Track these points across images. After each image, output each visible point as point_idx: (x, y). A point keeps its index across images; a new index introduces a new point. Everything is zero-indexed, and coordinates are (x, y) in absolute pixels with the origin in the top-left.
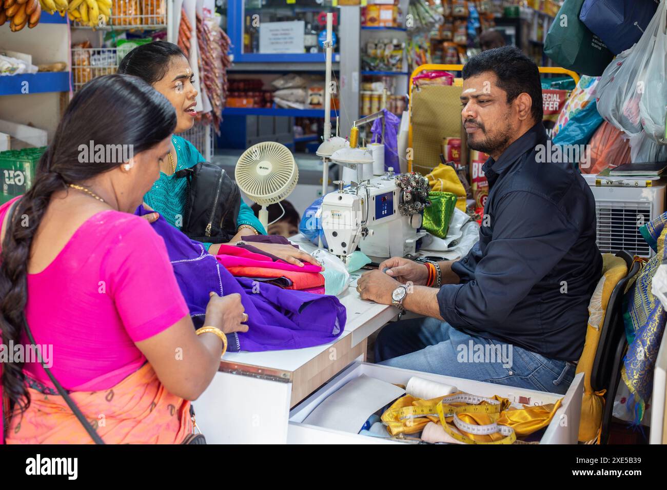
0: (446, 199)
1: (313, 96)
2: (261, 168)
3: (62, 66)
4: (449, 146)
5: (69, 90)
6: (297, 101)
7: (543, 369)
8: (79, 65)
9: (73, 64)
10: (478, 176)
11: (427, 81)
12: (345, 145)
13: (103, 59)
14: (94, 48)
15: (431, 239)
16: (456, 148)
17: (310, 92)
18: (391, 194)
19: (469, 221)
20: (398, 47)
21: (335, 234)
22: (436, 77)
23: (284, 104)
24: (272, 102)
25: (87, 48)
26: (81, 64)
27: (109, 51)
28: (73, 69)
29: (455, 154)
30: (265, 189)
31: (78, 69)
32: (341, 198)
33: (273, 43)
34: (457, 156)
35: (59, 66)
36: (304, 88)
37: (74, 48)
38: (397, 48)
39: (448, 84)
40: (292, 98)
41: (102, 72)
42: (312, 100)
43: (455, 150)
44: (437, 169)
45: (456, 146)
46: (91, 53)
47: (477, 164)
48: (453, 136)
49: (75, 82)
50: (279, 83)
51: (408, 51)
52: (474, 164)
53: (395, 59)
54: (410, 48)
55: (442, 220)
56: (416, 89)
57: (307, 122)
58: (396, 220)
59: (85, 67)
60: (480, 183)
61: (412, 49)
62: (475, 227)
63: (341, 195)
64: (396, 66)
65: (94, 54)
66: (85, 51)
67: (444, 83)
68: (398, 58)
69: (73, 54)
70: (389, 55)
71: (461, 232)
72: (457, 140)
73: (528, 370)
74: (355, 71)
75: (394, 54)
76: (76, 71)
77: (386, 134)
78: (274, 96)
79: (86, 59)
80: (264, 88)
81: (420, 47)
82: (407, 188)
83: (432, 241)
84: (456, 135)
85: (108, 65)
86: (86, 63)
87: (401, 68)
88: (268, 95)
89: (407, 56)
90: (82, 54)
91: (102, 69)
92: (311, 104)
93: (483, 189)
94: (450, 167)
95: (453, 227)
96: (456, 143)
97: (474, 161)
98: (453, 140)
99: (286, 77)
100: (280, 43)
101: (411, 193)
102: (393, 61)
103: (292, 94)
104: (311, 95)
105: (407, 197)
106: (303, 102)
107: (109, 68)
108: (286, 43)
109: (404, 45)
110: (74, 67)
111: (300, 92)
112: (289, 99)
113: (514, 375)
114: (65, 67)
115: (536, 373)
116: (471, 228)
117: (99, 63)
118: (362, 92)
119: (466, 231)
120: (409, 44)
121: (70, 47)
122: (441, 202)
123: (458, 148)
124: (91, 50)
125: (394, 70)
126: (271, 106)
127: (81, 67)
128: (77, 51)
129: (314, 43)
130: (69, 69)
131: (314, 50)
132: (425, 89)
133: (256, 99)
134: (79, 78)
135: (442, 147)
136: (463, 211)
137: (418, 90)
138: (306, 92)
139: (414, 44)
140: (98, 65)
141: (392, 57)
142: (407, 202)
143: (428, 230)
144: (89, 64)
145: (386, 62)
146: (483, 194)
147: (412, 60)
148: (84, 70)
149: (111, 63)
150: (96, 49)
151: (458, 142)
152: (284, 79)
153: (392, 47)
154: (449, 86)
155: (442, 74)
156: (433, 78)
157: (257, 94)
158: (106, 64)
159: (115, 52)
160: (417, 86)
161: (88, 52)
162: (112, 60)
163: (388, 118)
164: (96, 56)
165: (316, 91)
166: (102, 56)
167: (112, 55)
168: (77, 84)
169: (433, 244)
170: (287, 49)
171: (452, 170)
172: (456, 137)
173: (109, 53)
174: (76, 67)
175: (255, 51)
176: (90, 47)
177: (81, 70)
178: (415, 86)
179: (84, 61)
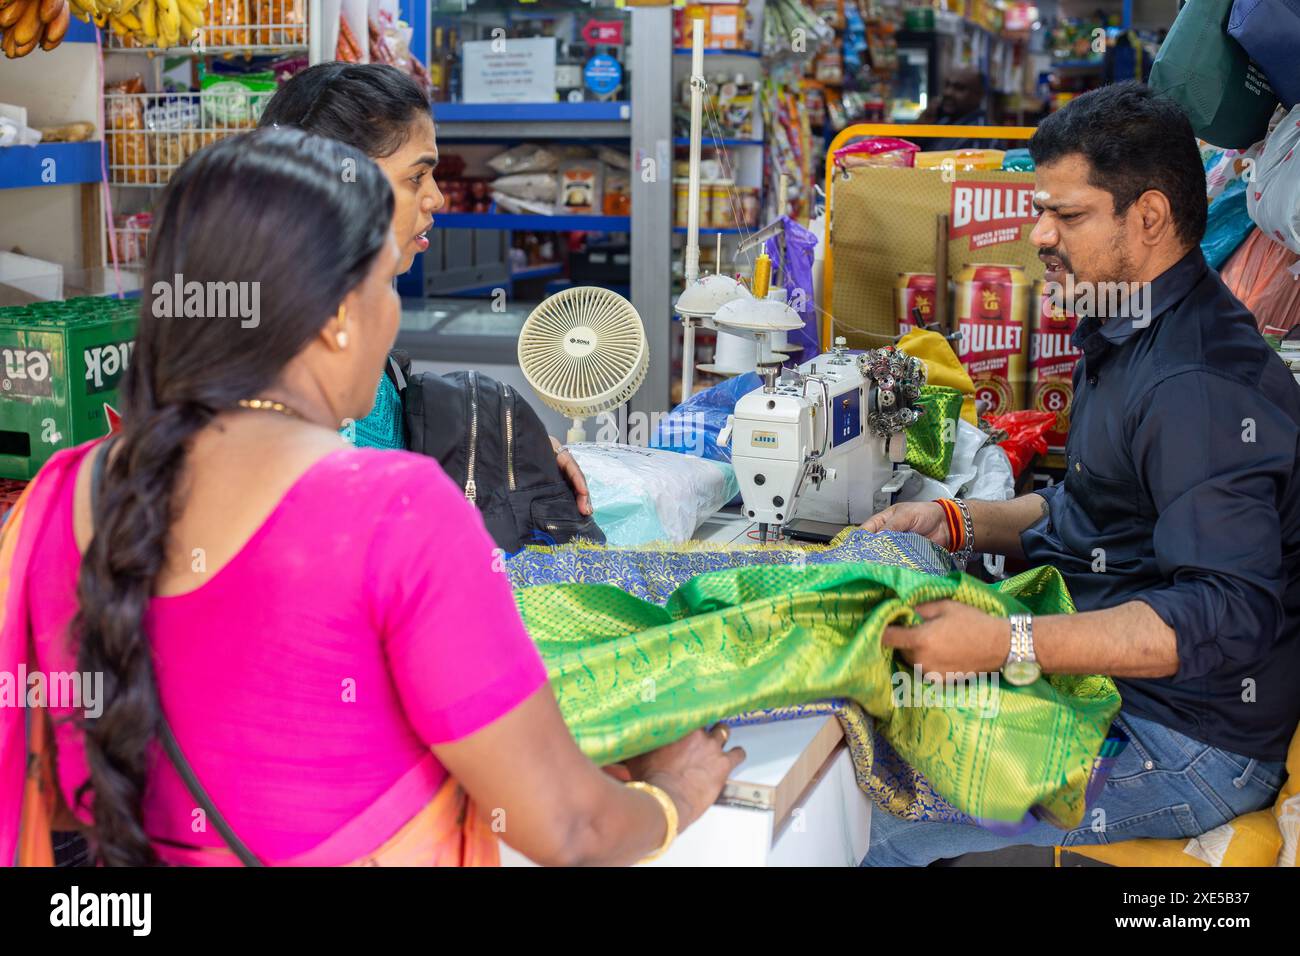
0: (945, 400)
1: (573, 189)
2: (573, 341)
3: (87, 131)
4: (910, 290)
5: (102, 179)
6: (539, 199)
7: (1214, 755)
8: (119, 127)
9: (108, 126)
10: (971, 351)
11: (862, 158)
12: (736, 293)
13: (171, 116)
14: (150, 92)
15: (920, 483)
16: (923, 294)
17: (566, 181)
18: (857, 392)
19: (986, 444)
20: (745, 89)
21: (759, 480)
22: (884, 150)
23: (514, 204)
24: (487, 200)
25: (136, 92)
26: (125, 125)
27: (186, 99)
28: (108, 137)
29: (923, 304)
30: (580, 385)
31: (117, 135)
32: (772, 404)
33: (491, 82)
34: (926, 310)
35: (81, 130)
36: (554, 172)
37: (109, 94)
38: (745, 92)
39: (907, 165)
40: (531, 194)
41: (169, 141)
42: (570, 197)
43: (923, 298)
44: (908, 340)
45: (924, 289)
46: (145, 103)
47: (968, 327)
48: (919, 270)
49: (111, 163)
50: (504, 162)
51: (764, 97)
52: (962, 326)
53: (740, 114)
54: (766, 92)
55: (940, 444)
56: (843, 175)
57: (534, 240)
58: (864, 446)
59: (132, 133)
60: (973, 365)
61: (771, 93)
62: (1000, 456)
63: (771, 397)
64: (741, 129)
65: (152, 103)
66: (132, 99)
67: (898, 163)
68: (745, 111)
69: (107, 104)
70: (728, 105)
71: (975, 468)
72: (928, 277)
73: (1182, 757)
74: (662, 137)
75: (738, 103)
76: (114, 141)
77: (790, 266)
78: (492, 190)
79: (135, 116)
80: (468, 172)
81: (786, 89)
82: (886, 381)
83: (922, 487)
84: (926, 266)
85: (182, 127)
86: (135, 123)
87: (750, 132)
88: (479, 186)
89: (761, 106)
90: (127, 105)
91: (169, 136)
92: (568, 204)
93: (981, 377)
94: (935, 333)
95: (959, 457)
96: (925, 283)
97: (962, 321)
98: (918, 277)
99: (515, 151)
100: (508, 82)
101: (894, 389)
102: (735, 118)
103: (529, 184)
104: (569, 187)
105: (886, 398)
106: (553, 202)
107: (183, 134)
108: (518, 81)
109: (756, 86)
110: (108, 131)
111: (546, 181)
112: (524, 195)
113: (1157, 769)
114: (91, 130)
115: (1200, 764)
116: (991, 458)
117: (163, 123)
118: (675, 181)
119: (983, 464)
120: (765, 85)
121: (102, 90)
122: (937, 407)
123: (930, 293)
124: (145, 98)
125: (738, 135)
126: (485, 210)
127: (124, 131)
128: (116, 99)
129: (576, 82)
130: (99, 136)
131: (575, 97)
132: (861, 174)
133: (455, 195)
134: (120, 154)
135: (895, 292)
136: (972, 423)
137: (847, 177)
138: (558, 180)
139: (774, 84)
140: (160, 126)
141: (732, 109)
142: (886, 409)
143: (913, 466)
144: (142, 125)
145: (721, 120)
146: (981, 387)
147: (772, 117)
148: (130, 139)
149: (188, 123)
150: (157, 96)
151: (928, 282)
152: (512, 156)
153: (734, 90)
154: (909, 169)
155: (894, 145)
156: (877, 151)
157: (456, 185)
158: (179, 124)
159: (197, 100)
160: (844, 169)
161: (139, 99)
162: (191, 117)
163: (792, 234)
164: (157, 110)
165: (578, 179)
166: (169, 108)
167: (190, 107)
168: (115, 167)
169: (923, 492)
170: (521, 94)
171: (942, 340)
172: (925, 271)
173: (184, 104)
174: (114, 131)
175: (454, 98)
176: (143, 90)
177: (125, 138)
178: (839, 169)
179: (130, 120)
